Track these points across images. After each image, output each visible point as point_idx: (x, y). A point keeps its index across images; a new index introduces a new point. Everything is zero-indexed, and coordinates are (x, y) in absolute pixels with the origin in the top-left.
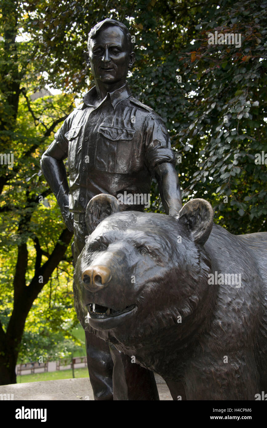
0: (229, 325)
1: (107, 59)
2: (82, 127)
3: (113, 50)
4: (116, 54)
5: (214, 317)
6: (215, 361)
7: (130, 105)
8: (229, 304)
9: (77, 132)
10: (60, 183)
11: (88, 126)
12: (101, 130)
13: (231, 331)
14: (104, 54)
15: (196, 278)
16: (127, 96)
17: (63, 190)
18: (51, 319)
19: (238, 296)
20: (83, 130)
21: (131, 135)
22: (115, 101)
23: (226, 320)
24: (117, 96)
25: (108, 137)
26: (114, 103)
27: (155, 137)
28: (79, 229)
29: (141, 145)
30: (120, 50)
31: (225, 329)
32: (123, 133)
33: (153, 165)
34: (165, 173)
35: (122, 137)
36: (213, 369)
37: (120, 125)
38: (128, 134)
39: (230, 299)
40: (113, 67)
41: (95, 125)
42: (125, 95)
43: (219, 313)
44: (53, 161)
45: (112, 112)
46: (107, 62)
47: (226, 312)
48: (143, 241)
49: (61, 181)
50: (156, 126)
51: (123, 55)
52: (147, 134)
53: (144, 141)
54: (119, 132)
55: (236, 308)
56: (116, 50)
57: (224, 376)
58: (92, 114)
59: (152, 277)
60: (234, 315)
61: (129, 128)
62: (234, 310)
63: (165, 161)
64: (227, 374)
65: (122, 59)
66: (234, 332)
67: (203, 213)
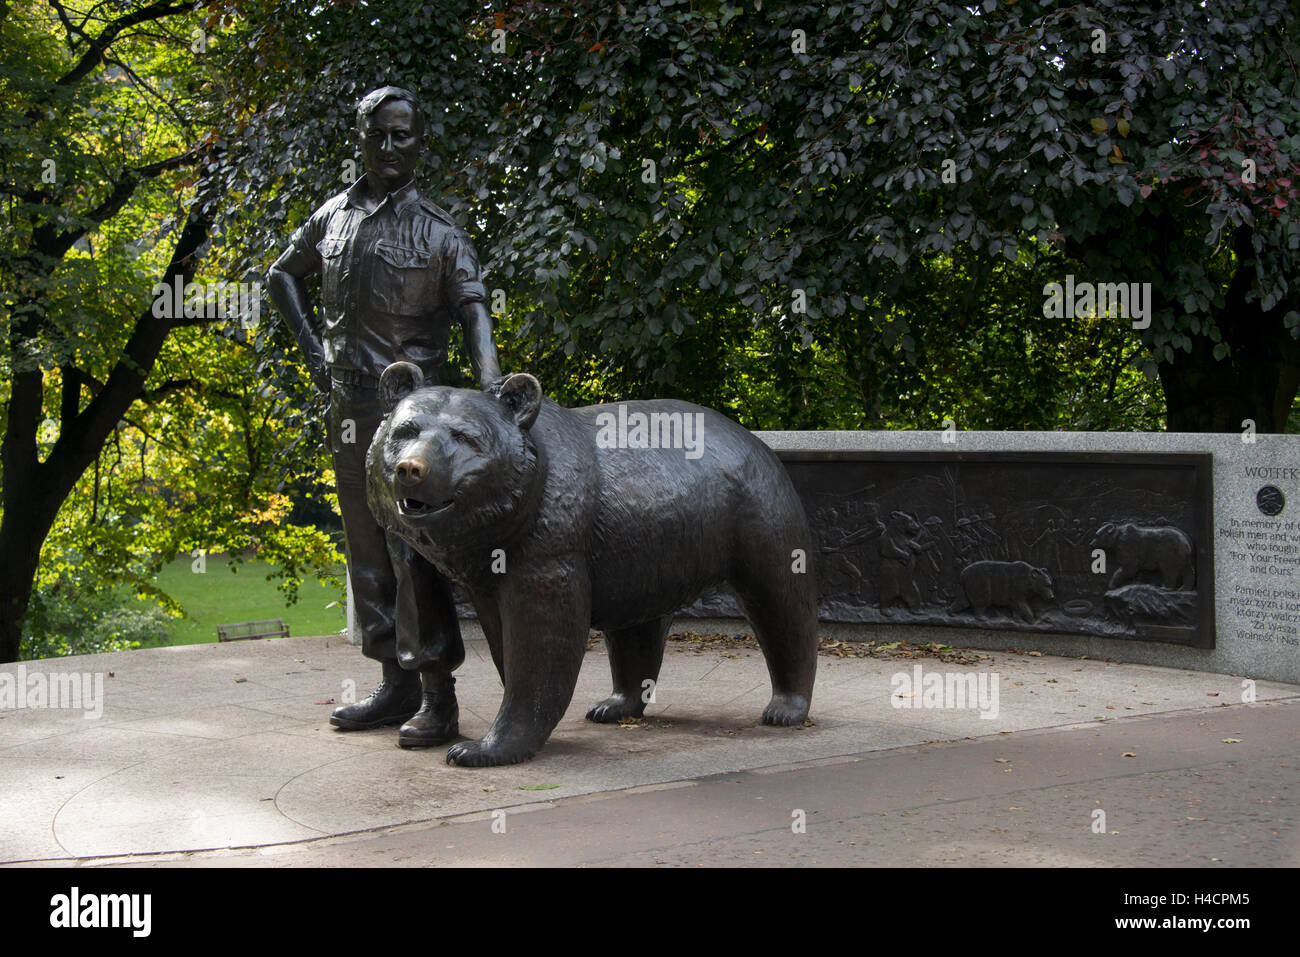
0: (557, 524)
1: (389, 148)
2: (348, 241)
3: (397, 135)
4: (401, 139)
5: (539, 515)
6: (539, 567)
7: (422, 213)
8: (558, 499)
9: (341, 249)
10: (303, 316)
11: (358, 241)
12: (380, 250)
13: (558, 531)
14: (385, 137)
15: (520, 469)
16: (416, 196)
17: (308, 327)
18: (100, 551)
19: (569, 489)
20: (351, 245)
21: (425, 260)
22: (398, 206)
23: (553, 518)
24: (402, 197)
25: (392, 262)
26: (398, 209)
27: (460, 265)
28: (343, 393)
29: (439, 274)
30: (408, 134)
31: (552, 529)
32: (413, 256)
33: (457, 304)
34: (474, 318)
35: (412, 263)
36: (535, 577)
37: (408, 244)
38: (420, 260)
39: (558, 494)
40: (398, 159)
41: (370, 241)
42: (413, 195)
43: (546, 511)
44: (288, 279)
45: (395, 223)
46: (390, 154)
47: (554, 510)
48: (460, 428)
49: (303, 312)
50: (461, 247)
51: (410, 141)
52: (447, 259)
53: (444, 268)
54: (408, 255)
55: (567, 503)
56: (402, 134)
57: (549, 585)
58: (365, 223)
59: (471, 469)
60: (563, 512)
61: (421, 249)
62: (564, 506)
63: (473, 300)
64: (552, 582)
65: (411, 146)
66: (562, 533)
67: (529, 392)
